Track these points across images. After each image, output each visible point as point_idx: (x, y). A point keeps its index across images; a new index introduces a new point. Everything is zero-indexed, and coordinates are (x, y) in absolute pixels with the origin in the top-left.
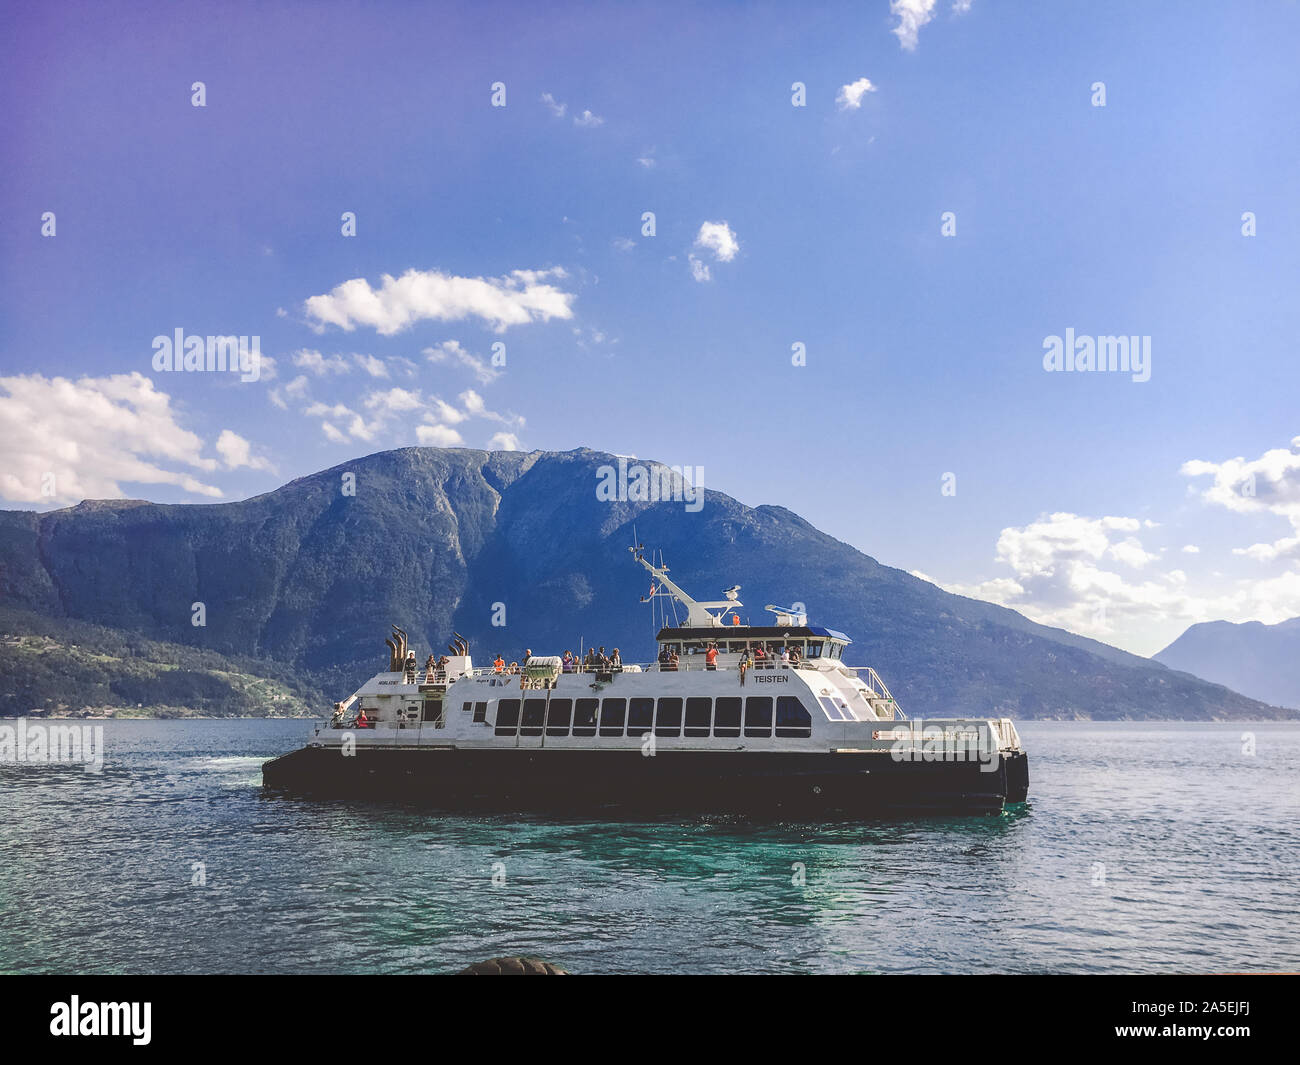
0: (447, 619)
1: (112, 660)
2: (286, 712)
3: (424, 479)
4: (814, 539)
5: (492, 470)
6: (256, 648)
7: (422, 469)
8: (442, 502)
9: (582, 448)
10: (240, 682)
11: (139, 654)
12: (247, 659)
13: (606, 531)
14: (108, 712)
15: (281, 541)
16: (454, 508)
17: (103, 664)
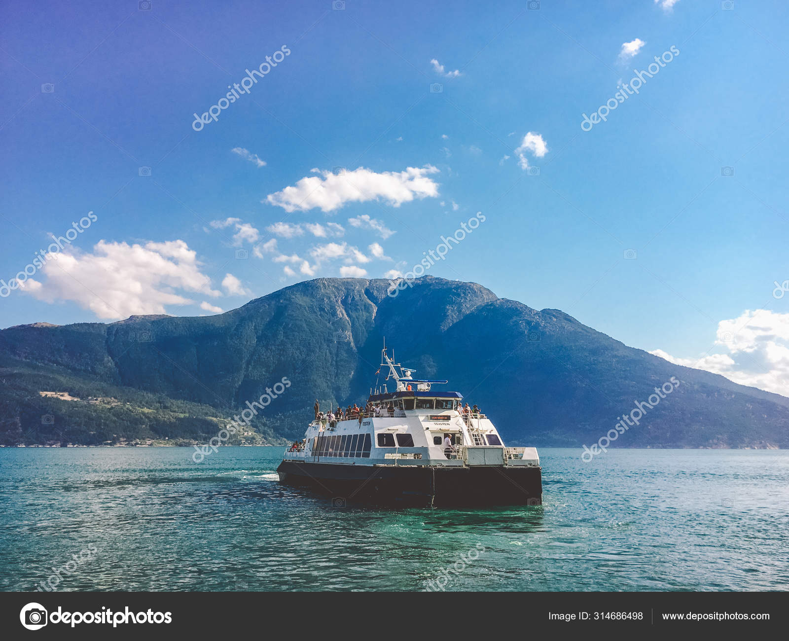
0: (347, 384)
1: (150, 411)
2: (251, 443)
3: (329, 298)
4: (580, 330)
5: (371, 291)
6: (233, 403)
7: (328, 292)
8: (341, 312)
9: (426, 276)
10: (224, 424)
11: (165, 407)
12: (227, 410)
13: (444, 327)
14: (149, 442)
15: (245, 338)
16: (348, 315)
17: (145, 413)
